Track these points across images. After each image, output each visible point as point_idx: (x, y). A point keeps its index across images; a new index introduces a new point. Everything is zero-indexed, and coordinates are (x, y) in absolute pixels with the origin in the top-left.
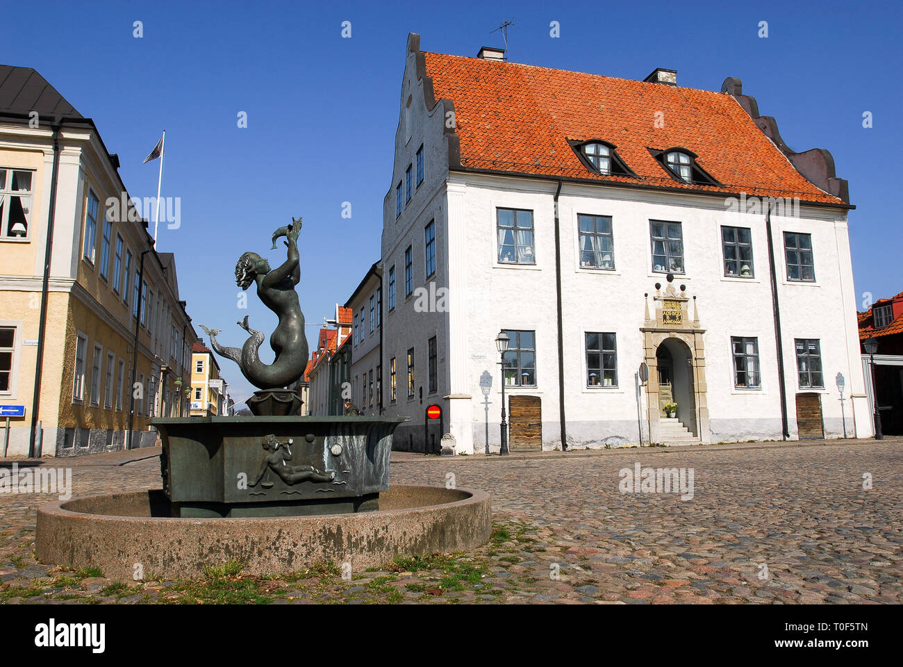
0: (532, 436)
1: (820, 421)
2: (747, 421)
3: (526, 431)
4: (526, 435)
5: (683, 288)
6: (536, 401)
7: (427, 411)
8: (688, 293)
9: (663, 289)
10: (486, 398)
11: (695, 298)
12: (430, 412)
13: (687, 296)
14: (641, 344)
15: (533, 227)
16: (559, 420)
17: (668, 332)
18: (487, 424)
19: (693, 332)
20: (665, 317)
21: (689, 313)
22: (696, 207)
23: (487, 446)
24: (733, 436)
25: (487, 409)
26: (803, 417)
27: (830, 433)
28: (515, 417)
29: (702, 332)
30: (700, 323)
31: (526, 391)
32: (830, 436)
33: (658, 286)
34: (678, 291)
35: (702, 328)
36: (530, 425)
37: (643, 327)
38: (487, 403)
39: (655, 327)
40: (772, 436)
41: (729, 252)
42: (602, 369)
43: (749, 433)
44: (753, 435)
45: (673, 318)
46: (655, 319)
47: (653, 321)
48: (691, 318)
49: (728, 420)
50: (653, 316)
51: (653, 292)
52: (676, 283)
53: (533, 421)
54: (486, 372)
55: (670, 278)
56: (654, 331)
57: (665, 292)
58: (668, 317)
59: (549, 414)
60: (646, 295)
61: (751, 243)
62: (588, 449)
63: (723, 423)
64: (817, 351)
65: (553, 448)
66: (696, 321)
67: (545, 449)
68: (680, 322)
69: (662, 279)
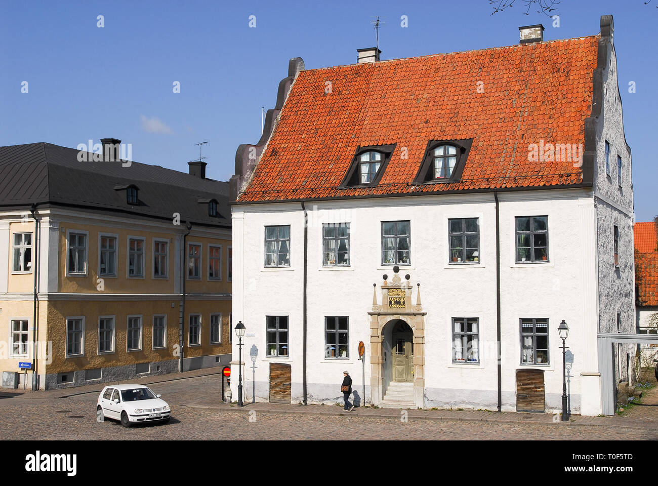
0: (285, 392)
1: (543, 396)
2: (461, 391)
3: (281, 389)
4: (281, 391)
5: (408, 277)
6: (288, 367)
7: (223, 371)
8: (413, 282)
9: (389, 280)
10: (254, 364)
11: (418, 285)
12: (225, 372)
13: (411, 284)
14: (368, 324)
15: (290, 238)
16: (302, 382)
17: (392, 314)
18: (254, 382)
19: (415, 315)
20: (390, 303)
21: (412, 299)
22: (426, 204)
23: (254, 397)
24: (448, 403)
25: (254, 371)
26: (524, 391)
27: (552, 408)
28: (274, 378)
29: (423, 314)
30: (422, 306)
31: (282, 360)
32: (551, 410)
33: (385, 277)
34: (404, 280)
35: (423, 311)
36: (284, 384)
37: (371, 311)
38: (254, 367)
39: (382, 311)
40: (487, 406)
41: (454, 242)
42: (337, 344)
43: (463, 402)
44: (467, 403)
45: (398, 303)
46: (381, 304)
47: (380, 306)
48: (414, 302)
49: (443, 390)
50: (380, 301)
51: (381, 282)
52: (402, 274)
53: (286, 382)
54: (254, 346)
55: (396, 270)
56: (379, 314)
57: (392, 281)
58: (393, 302)
59: (296, 377)
60: (375, 285)
61: (479, 232)
62: (323, 404)
63: (437, 391)
64: (545, 330)
65: (298, 402)
66: (419, 304)
67: (292, 402)
68: (404, 306)
69: (389, 271)
